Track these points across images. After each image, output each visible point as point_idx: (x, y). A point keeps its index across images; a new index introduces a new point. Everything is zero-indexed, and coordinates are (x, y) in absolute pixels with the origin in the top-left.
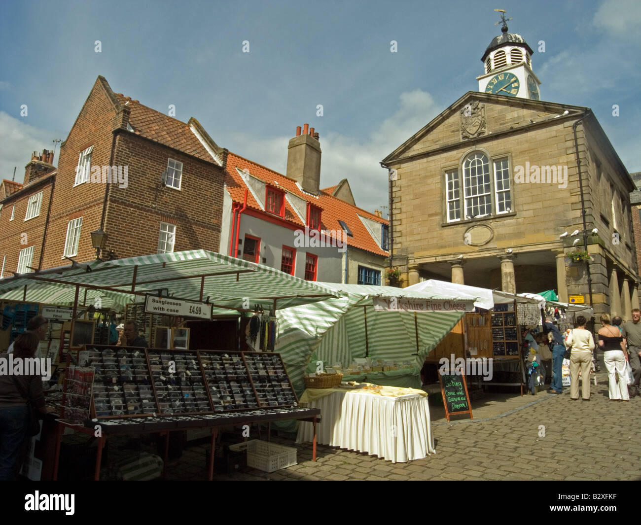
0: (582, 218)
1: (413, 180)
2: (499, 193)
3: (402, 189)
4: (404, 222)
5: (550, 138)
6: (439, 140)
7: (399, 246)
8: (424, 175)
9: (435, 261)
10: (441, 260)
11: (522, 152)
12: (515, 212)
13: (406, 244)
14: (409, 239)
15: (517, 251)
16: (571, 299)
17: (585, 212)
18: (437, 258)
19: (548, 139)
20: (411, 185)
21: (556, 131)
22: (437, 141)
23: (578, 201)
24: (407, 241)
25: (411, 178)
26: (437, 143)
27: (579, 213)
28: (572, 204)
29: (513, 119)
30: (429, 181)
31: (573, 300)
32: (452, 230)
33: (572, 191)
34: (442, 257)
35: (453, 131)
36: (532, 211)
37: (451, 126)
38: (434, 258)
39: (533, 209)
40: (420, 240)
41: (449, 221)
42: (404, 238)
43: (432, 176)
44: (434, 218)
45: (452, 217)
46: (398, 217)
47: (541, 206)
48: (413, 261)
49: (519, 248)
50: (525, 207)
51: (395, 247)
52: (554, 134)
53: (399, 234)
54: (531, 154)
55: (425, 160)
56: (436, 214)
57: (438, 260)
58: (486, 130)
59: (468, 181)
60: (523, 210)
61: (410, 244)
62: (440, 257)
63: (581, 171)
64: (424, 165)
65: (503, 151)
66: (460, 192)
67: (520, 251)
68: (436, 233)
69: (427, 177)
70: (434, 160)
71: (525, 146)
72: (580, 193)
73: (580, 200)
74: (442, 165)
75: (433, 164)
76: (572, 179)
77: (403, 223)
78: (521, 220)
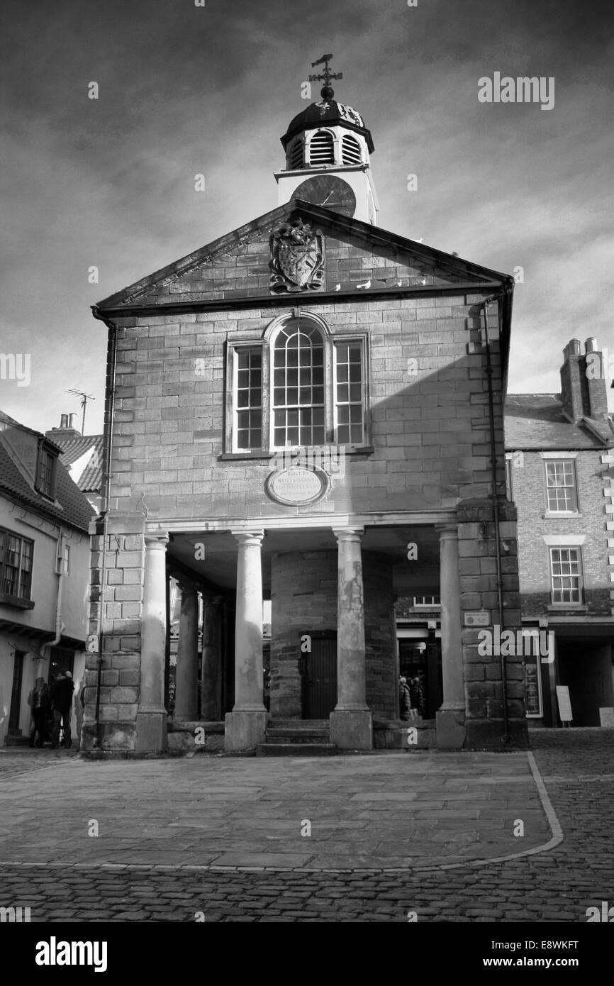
0: (491, 472)
1: (165, 355)
2: (338, 406)
3: (139, 371)
4: (140, 440)
5: (441, 318)
6: (226, 283)
7: (125, 491)
8: (190, 348)
9: (204, 529)
10: (217, 529)
11: (389, 336)
12: (371, 447)
13: (139, 488)
14: (149, 478)
15: (372, 523)
16: (466, 617)
17: (496, 461)
18: (210, 523)
19: (437, 319)
20: (159, 366)
21: (453, 308)
22: (221, 285)
23: (483, 441)
24: (143, 483)
25: (162, 351)
26: (221, 288)
27: (483, 463)
28: (474, 445)
29: (376, 271)
30: (200, 362)
31: (471, 620)
32: (243, 469)
33: (474, 422)
34: (220, 523)
35: (255, 271)
36: (402, 448)
37: (253, 259)
38: (203, 524)
39: (405, 446)
40: (174, 482)
41: (236, 450)
42: (137, 475)
43: (206, 354)
44: (207, 440)
45: (242, 444)
46: (127, 429)
47: (419, 442)
48: (156, 526)
49: (376, 518)
50: (391, 440)
51: (113, 492)
52: (448, 312)
53: (126, 467)
54: (406, 343)
55: (192, 318)
56: (211, 433)
57: (210, 529)
58: (322, 281)
59: (279, 376)
60: (387, 446)
61: (148, 491)
62: (216, 523)
63: (493, 389)
64: (191, 330)
65: (354, 327)
66: (265, 394)
67: (378, 523)
68: (209, 472)
69: (195, 354)
70: (213, 322)
71: (396, 326)
72: (488, 427)
73: (488, 439)
74: (229, 334)
75: (210, 329)
76: (475, 399)
77: (136, 442)
78: (382, 464)
